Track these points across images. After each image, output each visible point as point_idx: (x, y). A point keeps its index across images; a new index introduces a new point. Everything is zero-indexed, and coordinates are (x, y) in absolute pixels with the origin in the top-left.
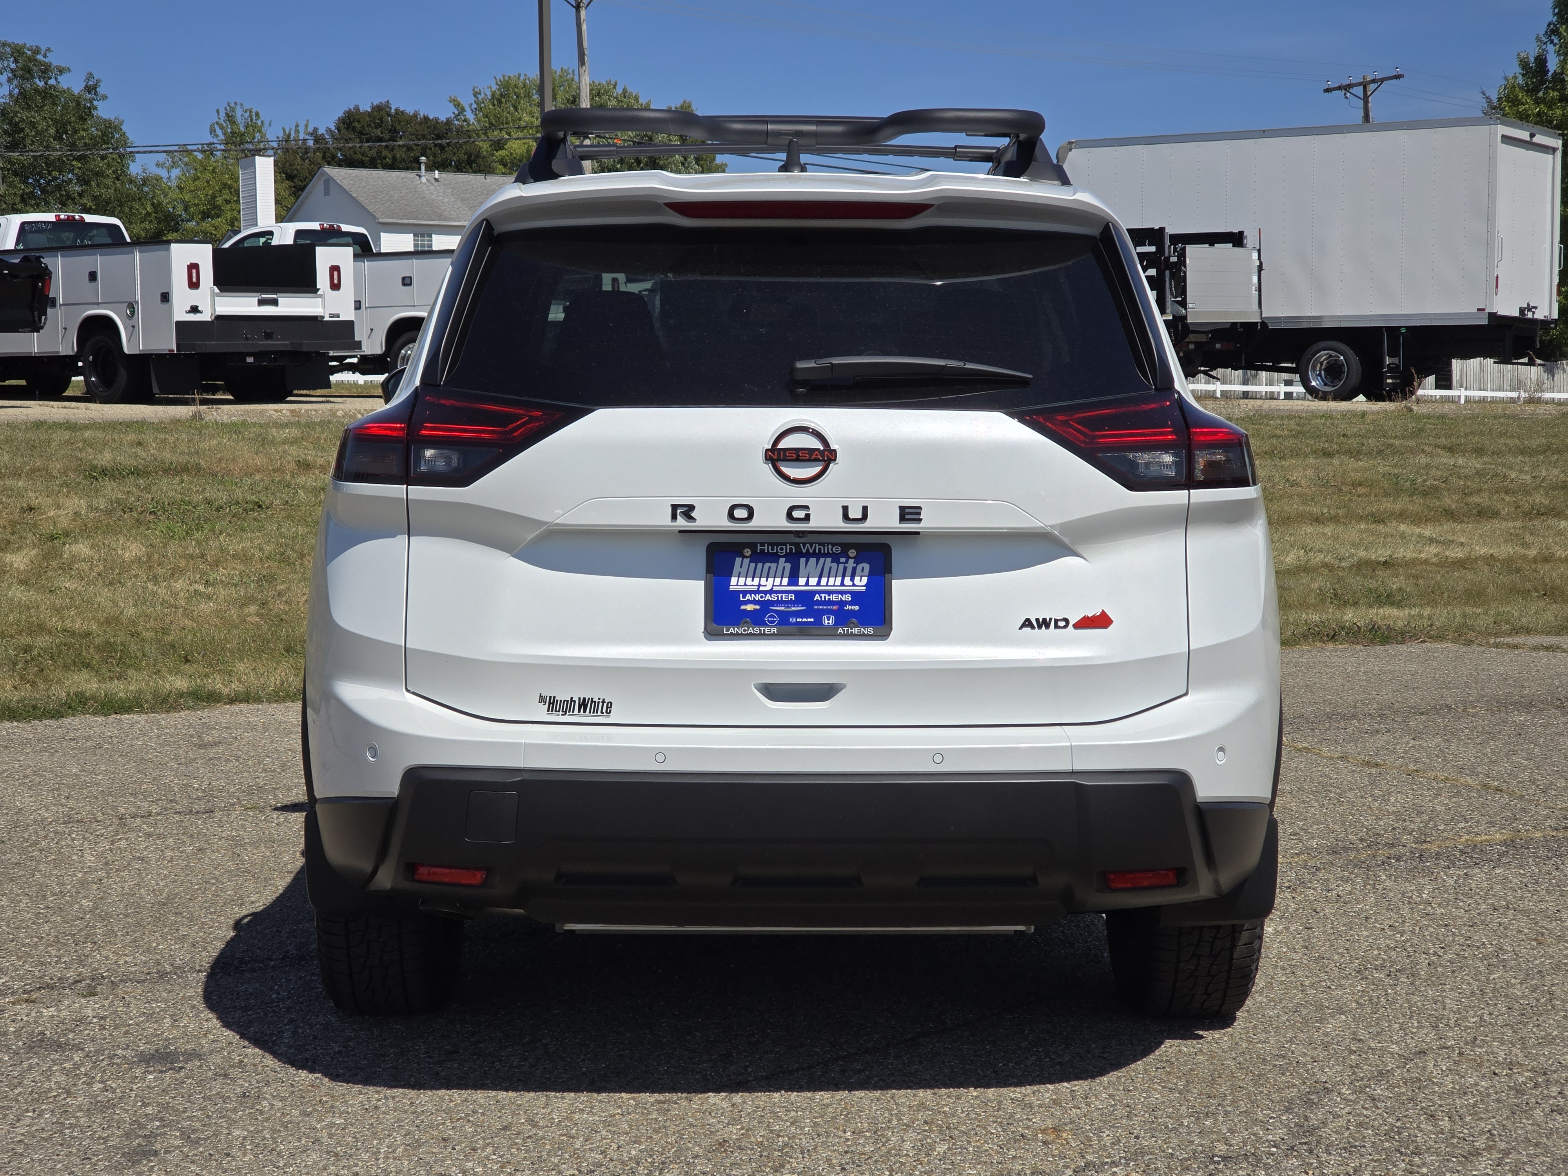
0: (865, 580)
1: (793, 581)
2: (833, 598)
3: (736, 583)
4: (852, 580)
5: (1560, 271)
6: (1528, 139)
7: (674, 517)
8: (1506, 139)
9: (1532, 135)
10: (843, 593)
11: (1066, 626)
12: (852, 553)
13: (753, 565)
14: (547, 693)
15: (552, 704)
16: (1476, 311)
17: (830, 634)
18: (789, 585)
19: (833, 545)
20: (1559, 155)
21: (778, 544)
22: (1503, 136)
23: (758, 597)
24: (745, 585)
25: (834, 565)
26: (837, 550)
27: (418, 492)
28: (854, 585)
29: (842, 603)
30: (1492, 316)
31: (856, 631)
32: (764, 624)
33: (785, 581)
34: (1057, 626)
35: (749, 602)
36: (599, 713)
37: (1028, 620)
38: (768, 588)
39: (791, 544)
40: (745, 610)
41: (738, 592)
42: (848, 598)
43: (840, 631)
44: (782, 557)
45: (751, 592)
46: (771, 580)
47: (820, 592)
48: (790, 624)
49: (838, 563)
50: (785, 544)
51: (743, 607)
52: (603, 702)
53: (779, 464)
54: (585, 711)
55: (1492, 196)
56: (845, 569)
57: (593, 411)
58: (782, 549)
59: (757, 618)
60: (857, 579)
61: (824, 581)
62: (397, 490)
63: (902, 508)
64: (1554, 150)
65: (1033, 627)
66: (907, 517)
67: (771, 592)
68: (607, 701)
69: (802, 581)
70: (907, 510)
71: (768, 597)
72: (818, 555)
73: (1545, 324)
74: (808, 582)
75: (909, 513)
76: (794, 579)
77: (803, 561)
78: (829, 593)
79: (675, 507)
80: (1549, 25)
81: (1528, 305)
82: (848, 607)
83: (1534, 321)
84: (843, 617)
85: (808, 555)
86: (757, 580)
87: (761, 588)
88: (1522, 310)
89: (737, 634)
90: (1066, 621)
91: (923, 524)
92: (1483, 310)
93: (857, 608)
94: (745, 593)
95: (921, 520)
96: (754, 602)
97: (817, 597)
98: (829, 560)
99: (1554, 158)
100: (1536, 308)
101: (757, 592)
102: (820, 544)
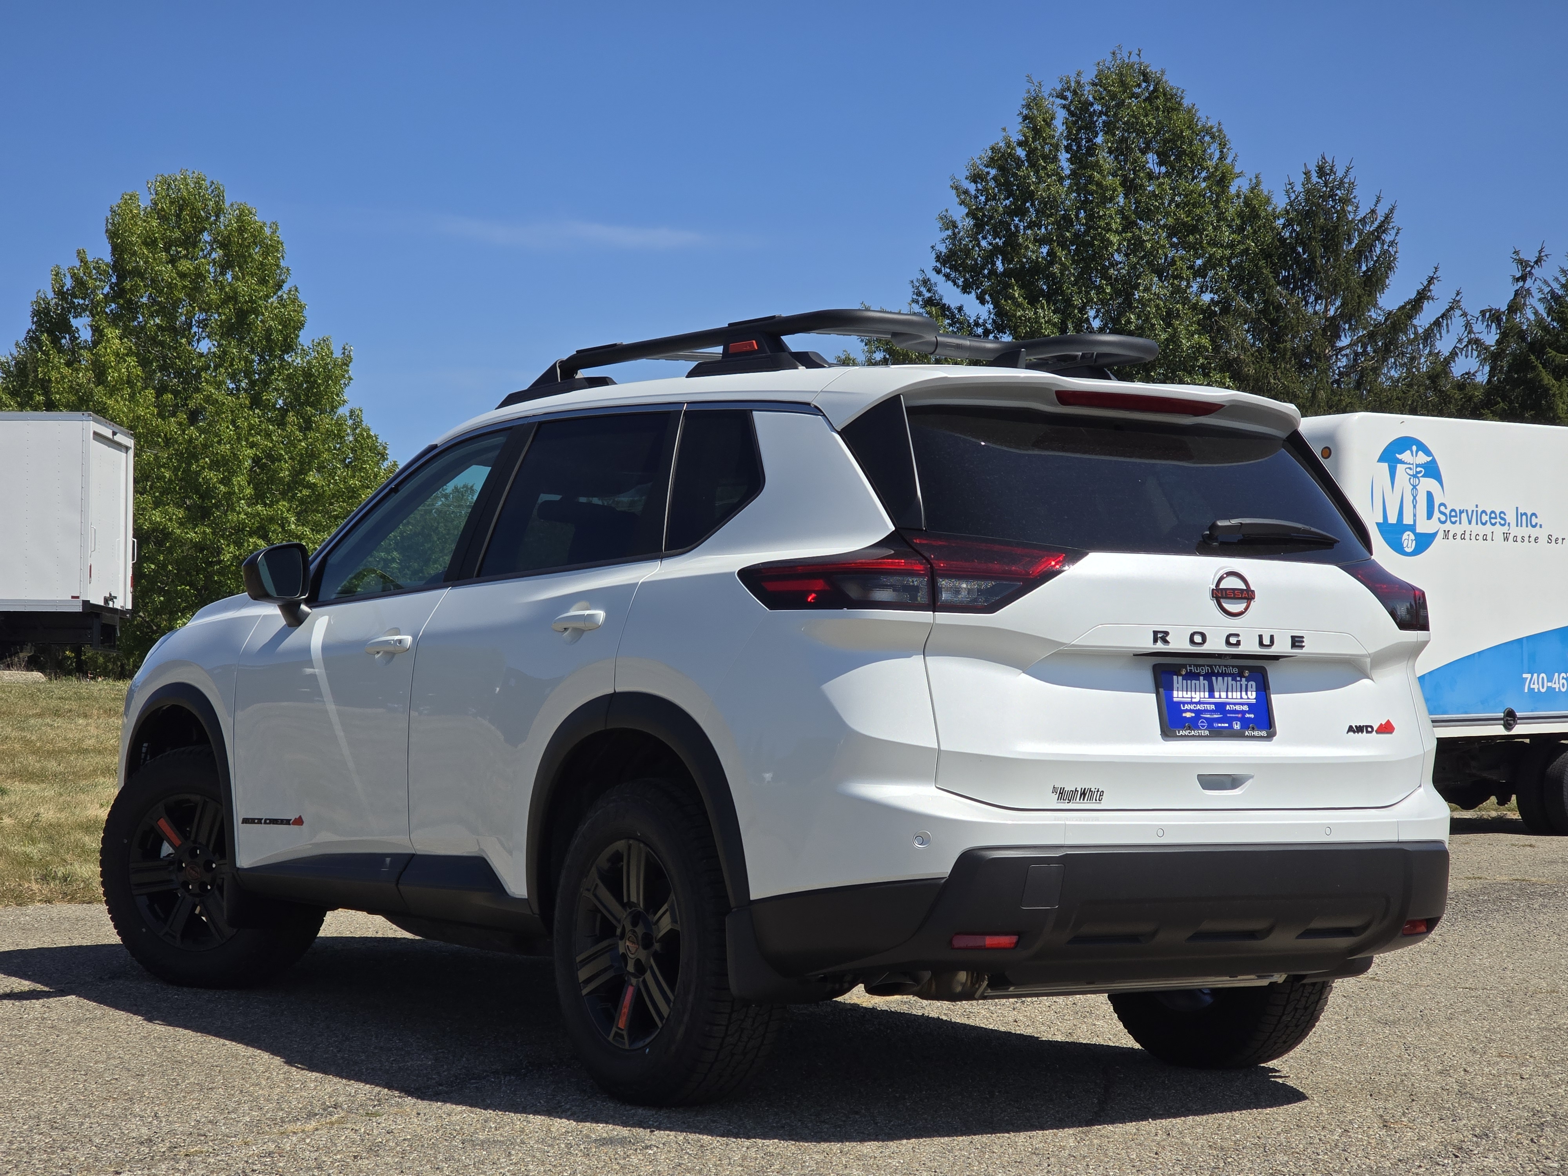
0: (1254, 694)
1: (1211, 696)
2: (1238, 708)
3: (1178, 695)
4: (1247, 694)
5: (133, 564)
6: (111, 437)
7: (1155, 641)
8: (97, 436)
9: (114, 434)
10: (1243, 704)
11: (1371, 732)
12: (1247, 673)
13: (1185, 682)
14: (1059, 785)
15: (1062, 794)
16: (70, 599)
17: (1239, 736)
18: (1209, 698)
19: (1233, 667)
20: (131, 453)
21: (1200, 666)
22: (95, 433)
23: (1192, 707)
24: (1183, 697)
25: (1234, 682)
26: (1235, 671)
27: (944, 618)
28: (1248, 698)
29: (1243, 712)
30: (86, 603)
31: (1256, 733)
32: (1198, 728)
33: (1207, 694)
34: (1367, 732)
35: (1187, 711)
36: (1094, 801)
37: (1351, 727)
38: (1197, 700)
39: (1208, 666)
40: (1185, 717)
41: (1179, 703)
42: (1246, 708)
43: (1247, 733)
44: (1202, 675)
45: (1188, 703)
46: (1198, 693)
47: (1229, 704)
48: (1214, 728)
49: (1236, 681)
50: (1204, 666)
51: (1184, 715)
52: (1098, 791)
53: (1222, 600)
54: (1083, 800)
55: (85, 488)
56: (1241, 685)
57: (1087, 554)
58: (1202, 670)
59: (1193, 724)
60: (1249, 693)
61: (1230, 694)
62: (926, 616)
63: (1293, 637)
64: (127, 449)
65: (1354, 732)
66: (1297, 644)
67: (1199, 703)
68: (1100, 790)
69: (1217, 694)
70: (1296, 639)
71: (1198, 707)
72: (1224, 675)
73: (122, 612)
74: (1221, 696)
75: (1297, 642)
76: (1211, 691)
77: (1214, 678)
78: (1235, 704)
79: (1155, 633)
80: (28, 333)
81: (110, 594)
82: (1247, 715)
83: (115, 611)
84: (1246, 724)
85: (1217, 675)
86: (1189, 693)
87: (1194, 700)
88: (106, 600)
89: (1185, 736)
90: (1371, 727)
91: (1304, 650)
92: (78, 597)
93: (1252, 716)
94: (1184, 703)
95: (1304, 646)
96: (1191, 711)
97: (1228, 708)
98: (1230, 678)
99: (127, 457)
100: (115, 598)
101: (1191, 703)
102: (1225, 666)
